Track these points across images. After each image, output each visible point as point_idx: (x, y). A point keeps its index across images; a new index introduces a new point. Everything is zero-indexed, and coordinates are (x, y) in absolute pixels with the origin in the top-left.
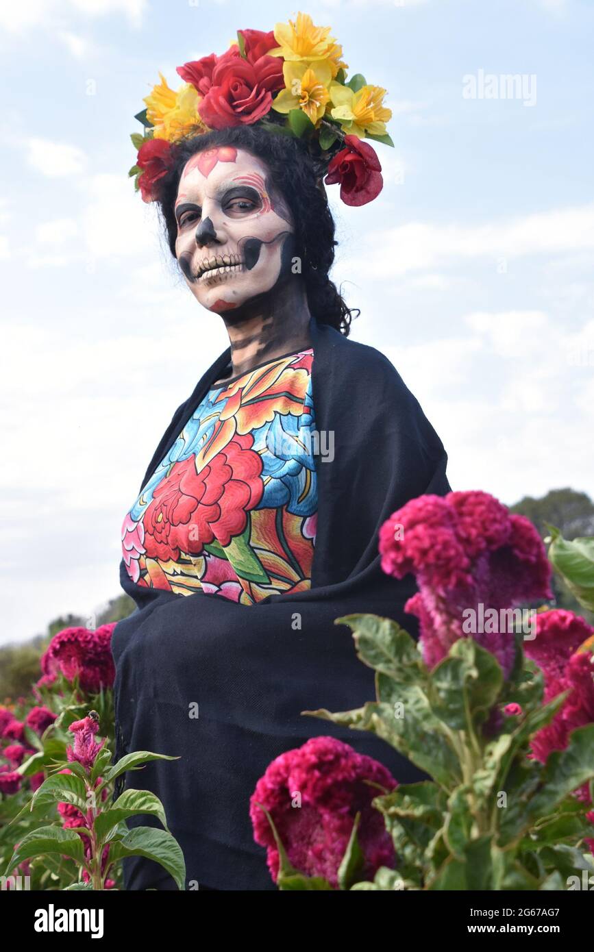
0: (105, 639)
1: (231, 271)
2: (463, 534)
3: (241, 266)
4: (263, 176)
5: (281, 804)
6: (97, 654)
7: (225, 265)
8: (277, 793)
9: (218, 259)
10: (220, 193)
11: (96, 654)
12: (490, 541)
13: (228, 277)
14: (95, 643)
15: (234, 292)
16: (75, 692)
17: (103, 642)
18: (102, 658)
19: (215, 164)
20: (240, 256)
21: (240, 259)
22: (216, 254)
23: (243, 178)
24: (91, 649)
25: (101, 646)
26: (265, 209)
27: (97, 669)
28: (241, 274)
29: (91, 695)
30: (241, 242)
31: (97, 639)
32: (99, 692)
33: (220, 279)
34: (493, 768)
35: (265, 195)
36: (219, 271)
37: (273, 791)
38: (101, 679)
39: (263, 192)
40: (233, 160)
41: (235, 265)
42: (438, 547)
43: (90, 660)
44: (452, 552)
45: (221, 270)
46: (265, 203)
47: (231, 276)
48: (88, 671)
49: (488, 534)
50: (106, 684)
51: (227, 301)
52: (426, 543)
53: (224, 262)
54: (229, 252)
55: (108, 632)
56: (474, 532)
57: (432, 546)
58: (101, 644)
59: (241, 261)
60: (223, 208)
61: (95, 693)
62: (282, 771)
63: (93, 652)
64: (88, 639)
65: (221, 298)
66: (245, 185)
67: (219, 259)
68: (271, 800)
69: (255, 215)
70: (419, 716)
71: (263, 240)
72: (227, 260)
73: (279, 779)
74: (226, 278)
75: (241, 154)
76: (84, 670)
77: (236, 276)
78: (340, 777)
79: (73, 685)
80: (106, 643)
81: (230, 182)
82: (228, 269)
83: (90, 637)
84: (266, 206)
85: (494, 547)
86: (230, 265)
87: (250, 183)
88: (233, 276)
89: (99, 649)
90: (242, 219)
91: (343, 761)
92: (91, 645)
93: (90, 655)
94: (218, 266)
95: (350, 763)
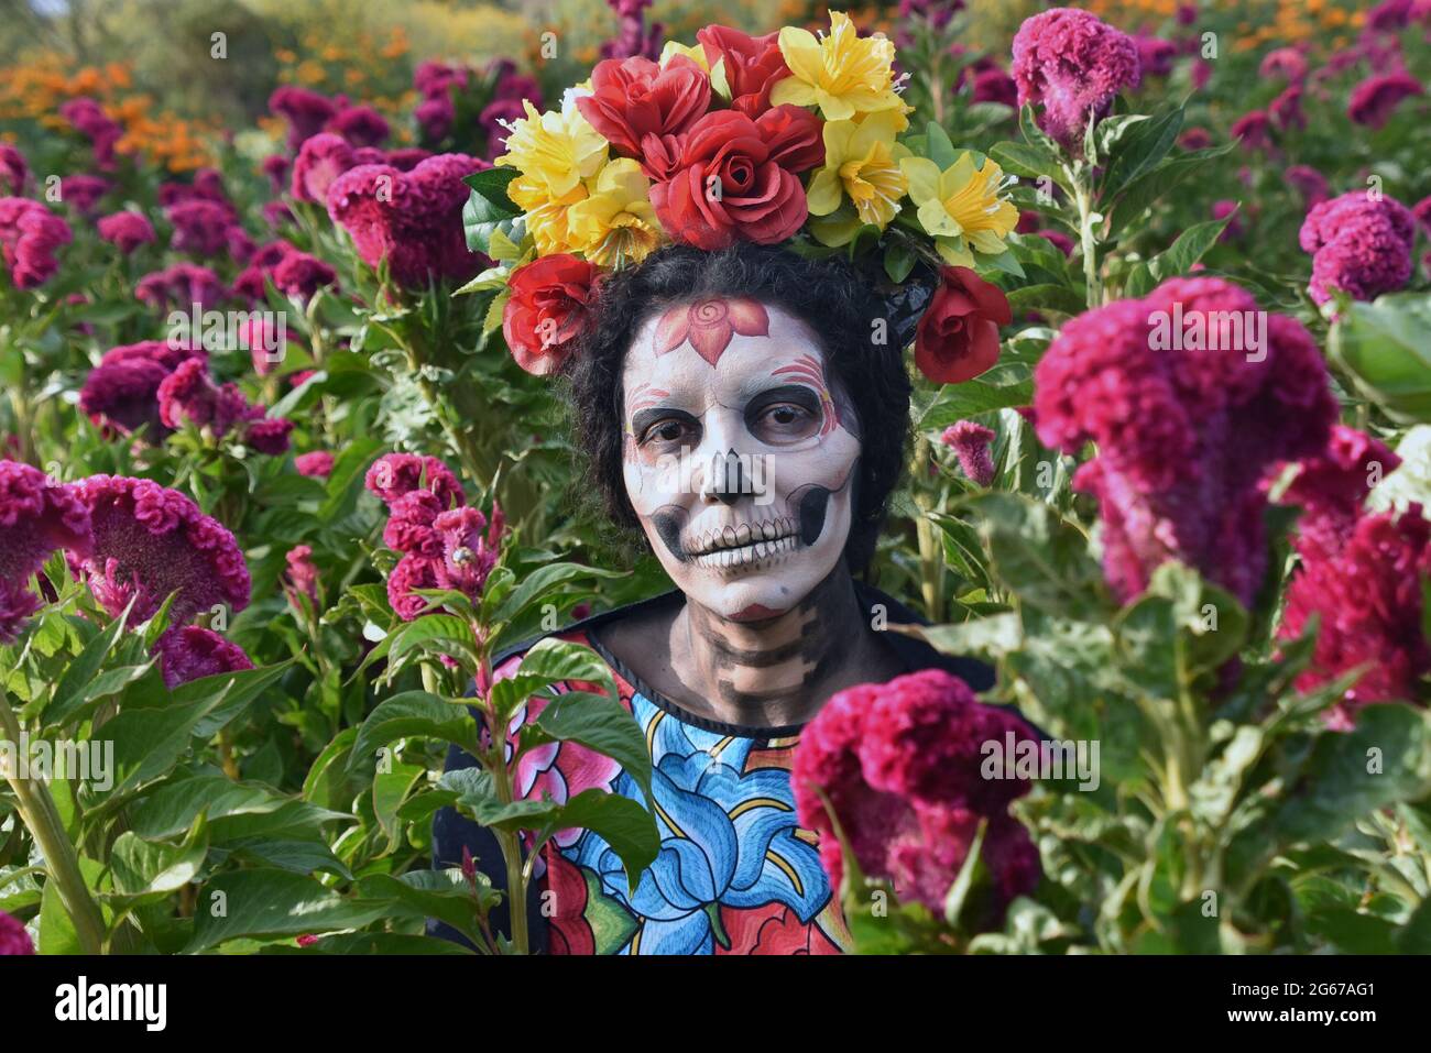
0: (432, 189)
1: (777, 550)
2: (1186, 381)
3: (793, 539)
4: (817, 357)
5: (845, 775)
6: (420, 219)
7: (765, 539)
8: (837, 758)
9: (754, 530)
10: (745, 396)
11: (416, 219)
12: (1233, 391)
13: (773, 562)
14: (415, 199)
15: (784, 590)
16: (384, 286)
17: (429, 196)
18: (429, 226)
19: (730, 339)
20: (792, 522)
21: (794, 526)
22: (750, 520)
23: (789, 369)
24: (407, 209)
25: (425, 204)
26: (827, 427)
27: (421, 245)
28: (795, 554)
29: (412, 293)
30: (796, 497)
31: (418, 192)
32: (427, 289)
33: (758, 567)
34: (1229, 781)
35: (827, 398)
36: (754, 552)
37: (830, 756)
38: (429, 262)
39: (821, 391)
40: (762, 330)
41: (782, 538)
42: (1143, 419)
43: (408, 228)
44: (1168, 427)
45: (760, 548)
46: (827, 412)
47: (778, 562)
48: (404, 249)
49: (1232, 379)
50: (438, 273)
51: (771, 607)
52: (1122, 410)
53: (764, 535)
54: (771, 515)
55: (436, 175)
56: (1206, 378)
57: (1133, 417)
58: (424, 198)
59: (794, 531)
60: (747, 423)
61: (420, 290)
62: (847, 725)
63: (412, 214)
64: (401, 190)
65: (758, 601)
66: (794, 383)
67: (756, 531)
68: (828, 769)
69: (814, 441)
70: (1091, 658)
71: (831, 488)
72: (769, 531)
73: (841, 739)
74: (769, 564)
75: (774, 316)
76: (398, 248)
77: (786, 559)
78: (950, 751)
79: (378, 275)
80: (434, 197)
81: (765, 379)
82: (771, 547)
83: (404, 186)
84: (828, 416)
85: (1241, 400)
86: (775, 539)
87: (802, 379)
88: (782, 558)
89: (423, 209)
90: (791, 448)
91: (955, 723)
92: (408, 203)
93: (405, 220)
94: (752, 542)
95: (967, 728)
